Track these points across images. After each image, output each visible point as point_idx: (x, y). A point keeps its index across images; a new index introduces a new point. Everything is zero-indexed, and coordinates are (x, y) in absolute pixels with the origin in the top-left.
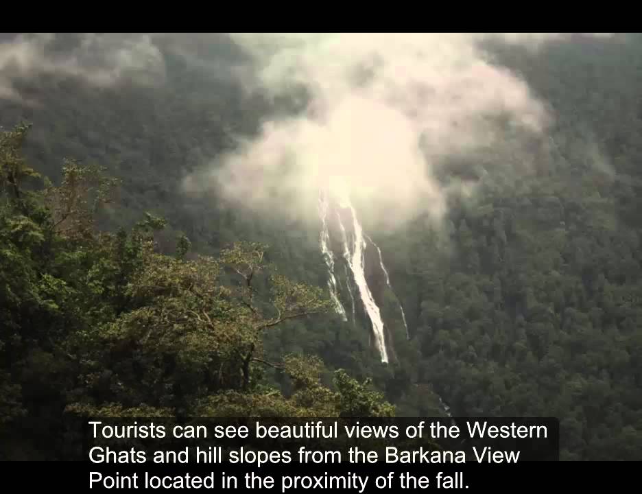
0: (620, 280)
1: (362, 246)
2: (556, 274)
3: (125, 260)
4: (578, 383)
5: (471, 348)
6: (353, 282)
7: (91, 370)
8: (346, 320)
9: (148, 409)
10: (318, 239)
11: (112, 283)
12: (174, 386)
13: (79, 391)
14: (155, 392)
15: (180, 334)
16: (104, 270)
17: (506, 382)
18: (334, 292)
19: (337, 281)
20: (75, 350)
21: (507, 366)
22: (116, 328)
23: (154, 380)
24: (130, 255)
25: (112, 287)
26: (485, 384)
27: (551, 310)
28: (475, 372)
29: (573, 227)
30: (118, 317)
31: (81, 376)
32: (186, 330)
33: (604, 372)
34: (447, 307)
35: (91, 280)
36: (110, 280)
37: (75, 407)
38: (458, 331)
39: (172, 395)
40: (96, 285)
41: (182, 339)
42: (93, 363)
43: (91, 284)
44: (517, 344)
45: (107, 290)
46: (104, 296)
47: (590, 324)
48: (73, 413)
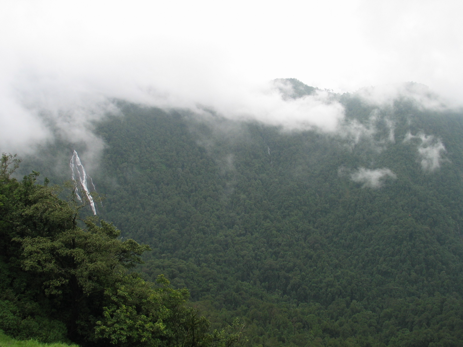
0: (168, 184)
1: (86, 178)
2: (148, 183)
3: (27, 187)
4: (156, 217)
5: (123, 208)
6: (83, 189)
7: (18, 226)
8: (82, 202)
9: (41, 238)
10: (71, 175)
11: (23, 196)
12: (48, 229)
13: (14, 233)
14: (41, 232)
15: (52, 211)
16: (20, 191)
17: (134, 219)
18: (77, 193)
19: (78, 189)
20: (11, 219)
21: (134, 213)
22: (29, 211)
23: (41, 228)
24: (28, 186)
25: (23, 197)
26: (128, 220)
27: (147, 195)
28: (124, 216)
29: (152, 169)
30: (26, 207)
31: (14, 228)
32: (54, 210)
33: (164, 213)
34: (114, 196)
35: (15, 194)
36: (22, 194)
37: (15, 239)
38: (118, 203)
39: (48, 232)
40: (17, 196)
41: (52, 213)
42: (19, 223)
43: (15, 196)
44: (137, 206)
45: (21, 198)
46: (20, 200)
47: (159, 198)
48: (14, 241)
